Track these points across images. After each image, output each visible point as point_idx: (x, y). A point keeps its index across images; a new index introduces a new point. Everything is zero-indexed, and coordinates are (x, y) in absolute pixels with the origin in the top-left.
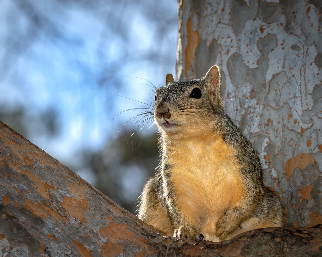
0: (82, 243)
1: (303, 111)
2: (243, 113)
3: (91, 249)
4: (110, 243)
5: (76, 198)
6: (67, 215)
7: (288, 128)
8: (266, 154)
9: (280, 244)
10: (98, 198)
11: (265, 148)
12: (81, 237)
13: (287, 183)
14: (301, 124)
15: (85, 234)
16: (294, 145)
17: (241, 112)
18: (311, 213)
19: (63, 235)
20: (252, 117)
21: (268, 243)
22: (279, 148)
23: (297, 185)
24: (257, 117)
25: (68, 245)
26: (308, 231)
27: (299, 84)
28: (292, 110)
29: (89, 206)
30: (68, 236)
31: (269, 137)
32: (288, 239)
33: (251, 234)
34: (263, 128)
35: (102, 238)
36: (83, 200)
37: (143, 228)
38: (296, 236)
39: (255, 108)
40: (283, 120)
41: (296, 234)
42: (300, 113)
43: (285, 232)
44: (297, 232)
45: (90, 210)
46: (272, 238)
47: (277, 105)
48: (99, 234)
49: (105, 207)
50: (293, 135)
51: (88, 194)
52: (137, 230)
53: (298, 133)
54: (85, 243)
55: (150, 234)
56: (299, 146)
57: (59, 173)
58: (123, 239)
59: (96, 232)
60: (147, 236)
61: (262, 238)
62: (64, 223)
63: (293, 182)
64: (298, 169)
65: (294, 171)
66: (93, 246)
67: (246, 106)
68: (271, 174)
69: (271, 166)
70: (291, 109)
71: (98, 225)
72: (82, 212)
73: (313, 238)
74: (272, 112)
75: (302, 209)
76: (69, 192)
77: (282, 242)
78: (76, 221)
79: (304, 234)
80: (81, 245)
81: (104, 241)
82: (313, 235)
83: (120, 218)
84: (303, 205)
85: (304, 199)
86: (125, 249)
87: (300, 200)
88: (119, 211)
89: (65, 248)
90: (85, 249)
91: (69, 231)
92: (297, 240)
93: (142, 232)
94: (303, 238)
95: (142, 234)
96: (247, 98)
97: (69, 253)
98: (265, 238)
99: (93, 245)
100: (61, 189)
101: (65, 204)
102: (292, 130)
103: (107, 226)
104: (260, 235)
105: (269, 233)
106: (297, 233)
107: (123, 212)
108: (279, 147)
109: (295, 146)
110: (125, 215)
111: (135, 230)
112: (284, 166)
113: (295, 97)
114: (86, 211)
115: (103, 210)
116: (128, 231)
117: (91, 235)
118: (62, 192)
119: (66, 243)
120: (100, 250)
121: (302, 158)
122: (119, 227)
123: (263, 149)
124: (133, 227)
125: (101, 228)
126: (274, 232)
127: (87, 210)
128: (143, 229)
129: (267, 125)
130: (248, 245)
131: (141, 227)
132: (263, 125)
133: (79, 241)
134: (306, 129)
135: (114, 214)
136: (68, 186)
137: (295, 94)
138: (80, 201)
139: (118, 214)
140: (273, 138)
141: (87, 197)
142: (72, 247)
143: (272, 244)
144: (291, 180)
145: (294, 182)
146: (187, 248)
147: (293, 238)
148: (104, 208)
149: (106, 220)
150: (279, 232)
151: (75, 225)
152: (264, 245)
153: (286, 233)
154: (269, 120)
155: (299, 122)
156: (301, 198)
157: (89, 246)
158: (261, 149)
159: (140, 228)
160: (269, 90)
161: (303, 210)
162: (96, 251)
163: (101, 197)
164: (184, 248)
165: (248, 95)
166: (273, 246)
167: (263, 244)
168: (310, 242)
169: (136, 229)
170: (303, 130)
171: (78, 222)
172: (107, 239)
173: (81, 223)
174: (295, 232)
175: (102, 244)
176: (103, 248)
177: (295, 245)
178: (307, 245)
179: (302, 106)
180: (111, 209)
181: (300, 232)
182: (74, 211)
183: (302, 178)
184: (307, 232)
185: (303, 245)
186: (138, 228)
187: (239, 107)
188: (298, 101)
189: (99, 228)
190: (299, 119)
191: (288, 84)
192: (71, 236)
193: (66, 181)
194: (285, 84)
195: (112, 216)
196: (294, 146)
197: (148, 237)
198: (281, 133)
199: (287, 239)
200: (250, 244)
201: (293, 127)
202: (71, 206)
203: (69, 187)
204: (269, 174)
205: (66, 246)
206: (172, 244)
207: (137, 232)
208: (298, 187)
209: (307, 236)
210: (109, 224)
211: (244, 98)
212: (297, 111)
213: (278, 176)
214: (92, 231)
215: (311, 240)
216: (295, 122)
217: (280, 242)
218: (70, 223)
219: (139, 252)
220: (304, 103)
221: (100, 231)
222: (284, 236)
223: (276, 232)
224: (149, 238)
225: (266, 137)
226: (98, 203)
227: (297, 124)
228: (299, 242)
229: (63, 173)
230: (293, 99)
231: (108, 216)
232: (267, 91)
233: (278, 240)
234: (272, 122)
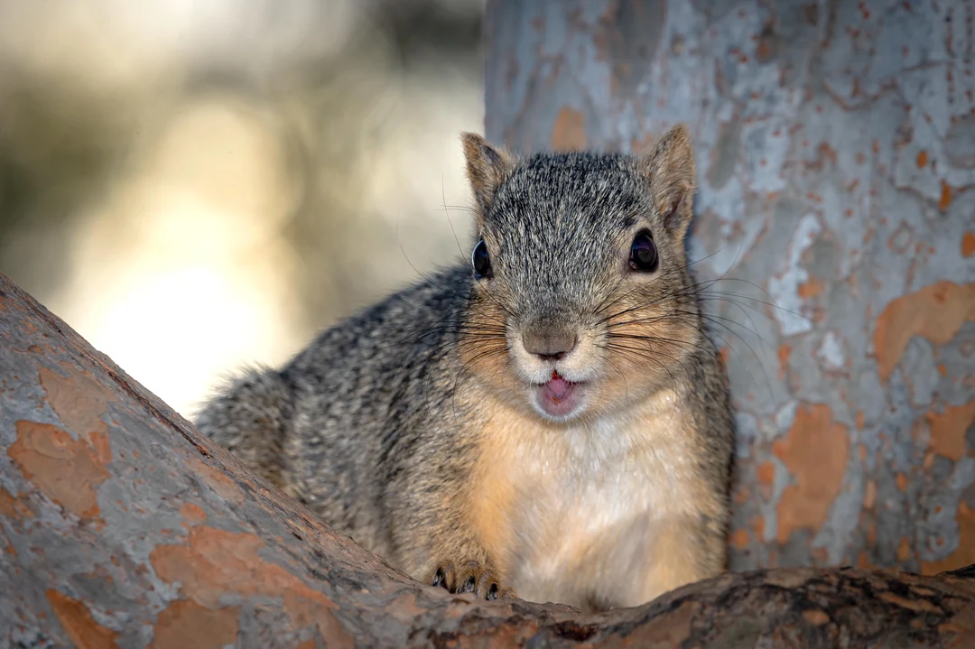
0: (80, 603)
1: (953, 119)
2: (726, 114)
3: (115, 625)
4: (189, 604)
5: (68, 430)
6: (32, 492)
7: (892, 181)
8: (803, 276)
9: (824, 635)
10: (153, 432)
11: (804, 254)
12: (79, 578)
13: (879, 393)
14: (942, 169)
15: (97, 566)
16: (912, 248)
17: (717, 109)
18: (964, 509)
19: (12, 570)
20: (761, 132)
21: (777, 630)
22: (857, 258)
23: (918, 400)
24: (777, 133)
25: (26, 606)
26: (932, 589)
27: (943, 14)
28: (913, 113)
29: (119, 462)
30: (31, 573)
31: (820, 215)
32: (854, 613)
33: (718, 592)
34: (799, 179)
35: (159, 586)
36: (94, 436)
37: (318, 550)
38: (887, 607)
39: (771, 100)
40: (876, 150)
41: (889, 598)
42: (942, 125)
43: (845, 590)
44: (891, 590)
45: (119, 476)
46: (793, 609)
47: (856, 92)
48: (149, 567)
49: (176, 465)
50: (912, 212)
51: (115, 415)
52: (295, 556)
53: (931, 202)
54: (92, 602)
55: (344, 575)
56: (932, 251)
57: (7, 329)
58: (240, 592)
59: (138, 562)
60: (330, 579)
61: (760, 606)
62: (18, 524)
63: (901, 388)
64: (922, 342)
65: (907, 348)
66: (123, 615)
67: (739, 90)
68: (820, 353)
69: (822, 324)
70: (908, 108)
71: (146, 533)
72: (87, 484)
73: (949, 614)
74: (837, 118)
75: (931, 494)
76: (42, 407)
77: (833, 626)
78: (65, 518)
79: (917, 597)
80: (76, 610)
81: (167, 597)
82: (952, 603)
83: (232, 509)
84: (936, 477)
85: (939, 456)
86: (244, 628)
87: (922, 459)
88: (232, 481)
89: (16, 618)
90: (92, 624)
91: (33, 555)
92: (888, 621)
93: (314, 566)
94: (911, 614)
95: (314, 572)
96: (744, 60)
97: (29, 637)
98: (770, 607)
99: (126, 611)
100: (13, 392)
101: (25, 451)
102: (907, 191)
103: (179, 539)
104: (751, 598)
105: (783, 589)
106: (891, 594)
107: (246, 487)
108: (854, 252)
109: (918, 250)
110: (254, 500)
111: (287, 558)
112: (873, 326)
113: (925, 64)
114: (103, 481)
115: (170, 477)
116: (261, 559)
117: (119, 573)
118: (14, 402)
119: (22, 599)
120: (147, 630)
121: (940, 297)
122: (226, 544)
123: (795, 256)
124: (281, 546)
125: (157, 546)
126: (803, 587)
127: (109, 476)
128: (319, 555)
129: (814, 166)
130: (704, 632)
131: (311, 544)
132: (800, 167)
133: (70, 593)
134: (963, 190)
135: (209, 495)
136: (41, 383)
137: (924, 51)
138: (83, 442)
139: (223, 493)
140: (834, 218)
141: (109, 427)
142: (43, 615)
143: (793, 634)
144: (896, 380)
145: (907, 388)
146: (478, 633)
147: (875, 613)
148: (174, 470)
149: (179, 516)
150: (823, 588)
151: (58, 529)
152: (765, 635)
153: (849, 590)
154: (824, 148)
155: (934, 164)
156: (929, 450)
157: (108, 613)
158: (788, 257)
159: (306, 548)
160: (830, 33)
161: (935, 498)
162: (136, 632)
163: (165, 427)
164: (468, 633)
165: (750, 46)
166: (797, 642)
167: (758, 632)
168: (936, 633)
169: (290, 553)
170: (948, 194)
171: (71, 519)
172: (179, 590)
173: (81, 523)
174: (882, 591)
175: (156, 607)
176: (162, 622)
177: (879, 640)
178: (927, 642)
179: (951, 101)
180: (199, 475)
181: (901, 589)
182: (58, 479)
183: (934, 378)
184: (930, 593)
185: (910, 641)
186: (297, 550)
187: (712, 94)
188: (937, 79)
189: (149, 546)
190: (936, 149)
191: (901, 12)
192: (43, 574)
193: (34, 361)
194: (891, 11)
195: (204, 500)
196: (911, 253)
197: (333, 586)
198: (867, 201)
199: (852, 617)
200: (711, 628)
201: (914, 178)
202: (49, 457)
203: (44, 384)
204: (814, 354)
205: (18, 611)
206: (424, 618)
207: (293, 563)
208: (919, 407)
209: (927, 606)
210: (190, 534)
211: (733, 58)
212: (928, 119)
213: (848, 362)
214: (125, 555)
215: (942, 622)
216: (922, 159)
217: (823, 627)
218: (38, 525)
219: (296, 643)
220: (960, 89)
221: (152, 558)
222: (840, 606)
223: (812, 587)
224: (338, 588)
225: (810, 210)
226: (152, 450)
227: (927, 169)
228: (894, 629)
229: (21, 329)
230: (917, 74)
231: (185, 502)
232: (821, 36)
233: (818, 618)
234: (833, 156)
